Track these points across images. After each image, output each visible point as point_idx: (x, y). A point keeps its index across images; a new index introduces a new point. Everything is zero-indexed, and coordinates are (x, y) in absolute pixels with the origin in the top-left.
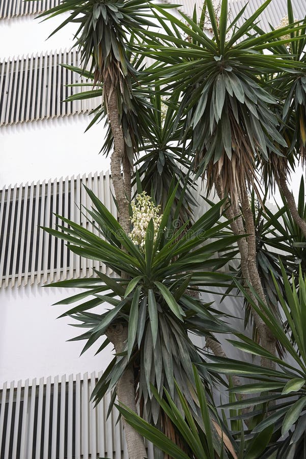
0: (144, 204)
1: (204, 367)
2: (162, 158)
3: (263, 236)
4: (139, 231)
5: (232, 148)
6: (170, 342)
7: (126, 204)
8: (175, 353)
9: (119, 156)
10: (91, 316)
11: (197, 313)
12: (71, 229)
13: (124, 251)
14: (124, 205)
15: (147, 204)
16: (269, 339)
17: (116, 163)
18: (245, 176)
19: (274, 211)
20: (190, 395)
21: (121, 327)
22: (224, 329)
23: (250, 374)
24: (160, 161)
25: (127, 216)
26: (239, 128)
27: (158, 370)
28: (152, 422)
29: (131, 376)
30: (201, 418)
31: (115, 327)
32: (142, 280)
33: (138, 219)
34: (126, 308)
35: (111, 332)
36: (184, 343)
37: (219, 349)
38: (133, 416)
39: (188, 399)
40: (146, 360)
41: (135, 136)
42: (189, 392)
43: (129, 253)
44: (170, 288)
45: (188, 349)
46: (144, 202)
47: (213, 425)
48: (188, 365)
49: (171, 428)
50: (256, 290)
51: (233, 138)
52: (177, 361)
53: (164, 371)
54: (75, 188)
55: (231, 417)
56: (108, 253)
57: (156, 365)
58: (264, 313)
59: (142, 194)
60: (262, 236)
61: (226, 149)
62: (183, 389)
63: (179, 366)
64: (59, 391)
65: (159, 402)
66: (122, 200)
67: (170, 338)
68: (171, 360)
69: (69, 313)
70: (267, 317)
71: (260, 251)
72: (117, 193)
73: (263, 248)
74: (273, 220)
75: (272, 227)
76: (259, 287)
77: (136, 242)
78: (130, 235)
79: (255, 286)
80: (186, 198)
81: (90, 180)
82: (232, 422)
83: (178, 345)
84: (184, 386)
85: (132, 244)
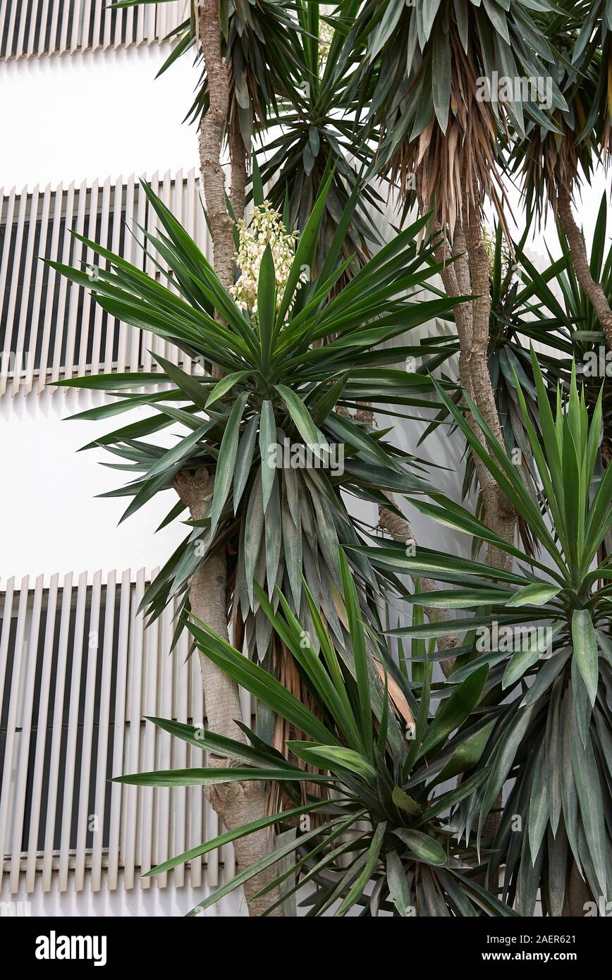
0: (264, 227)
1: (362, 554)
2: (314, 140)
3: (515, 317)
4: (250, 282)
5: (451, 111)
6: (299, 505)
7: (227, 225)
8: (308, 528)
9: (217, 124)
10: (146, 449)
11: (358, 451)
12: (113, 272)
13: (219, 322)
14: (224, 227)
15: (270, 226)
16: (502, 514)
17: (211, 138)
18: (473, 171)
19: (542, 266)
20: (335, 611)
21: (206, 473)
22: (410, 485)
23: (454, 576)
24: (310, 147)
25: (227, 251)
26: (470, 69)
27: (272, 559)
28: (255, 656)
29: (219, 568)
30: (351, 652)
31: (192, 473)
32: (251, 380)
33: (250, 255)
34: (215, 435)
35: (185, 483)
36: (327, 509)
37: (404, 530)
38: (218, 644)
39: (329, 617)
40: (249, 537)
41: (259, 88)
42: (332, 602)
43: (230, 327)
44: (305, 398)
45: (336, 521)
46: (265, 221)
47: (374, 667)
48: (333, 551)
49: (294, 670)
50: (484, 414)
51: (455, 88)
52: (312, 543)
53: (283, 562)
54: (136, 202)
55: (412, 656)
56: (186, 324)
57: (269, 547)
58: (496, 462)
59: (262, 206)
60: (512, 316)
61: (436, 110)
62: (321, 597)
63: (314, 551)
64: (87, 601)
65: (272, 621)
66: (218, 216)
67: (300, 497)
68: (299, 539)
69: (105, 441)
70: (501, 469)
71: (506, 346)
72: (211, 201)
73: (513, 340)
74: (538, 284)
75: (534, 300)
76: (489, 408)
77: (244, 303)
78: (232, 290)
79: (481, 406)
80: (360, 228)
81: (167, 185)
82: (415, 665)
83: (315, 511)
84: (322, 592)
85: (234, 308)
